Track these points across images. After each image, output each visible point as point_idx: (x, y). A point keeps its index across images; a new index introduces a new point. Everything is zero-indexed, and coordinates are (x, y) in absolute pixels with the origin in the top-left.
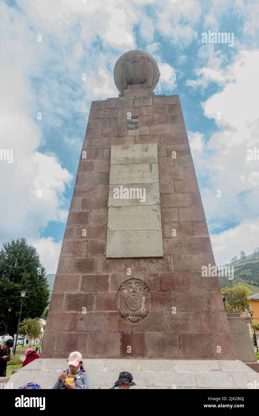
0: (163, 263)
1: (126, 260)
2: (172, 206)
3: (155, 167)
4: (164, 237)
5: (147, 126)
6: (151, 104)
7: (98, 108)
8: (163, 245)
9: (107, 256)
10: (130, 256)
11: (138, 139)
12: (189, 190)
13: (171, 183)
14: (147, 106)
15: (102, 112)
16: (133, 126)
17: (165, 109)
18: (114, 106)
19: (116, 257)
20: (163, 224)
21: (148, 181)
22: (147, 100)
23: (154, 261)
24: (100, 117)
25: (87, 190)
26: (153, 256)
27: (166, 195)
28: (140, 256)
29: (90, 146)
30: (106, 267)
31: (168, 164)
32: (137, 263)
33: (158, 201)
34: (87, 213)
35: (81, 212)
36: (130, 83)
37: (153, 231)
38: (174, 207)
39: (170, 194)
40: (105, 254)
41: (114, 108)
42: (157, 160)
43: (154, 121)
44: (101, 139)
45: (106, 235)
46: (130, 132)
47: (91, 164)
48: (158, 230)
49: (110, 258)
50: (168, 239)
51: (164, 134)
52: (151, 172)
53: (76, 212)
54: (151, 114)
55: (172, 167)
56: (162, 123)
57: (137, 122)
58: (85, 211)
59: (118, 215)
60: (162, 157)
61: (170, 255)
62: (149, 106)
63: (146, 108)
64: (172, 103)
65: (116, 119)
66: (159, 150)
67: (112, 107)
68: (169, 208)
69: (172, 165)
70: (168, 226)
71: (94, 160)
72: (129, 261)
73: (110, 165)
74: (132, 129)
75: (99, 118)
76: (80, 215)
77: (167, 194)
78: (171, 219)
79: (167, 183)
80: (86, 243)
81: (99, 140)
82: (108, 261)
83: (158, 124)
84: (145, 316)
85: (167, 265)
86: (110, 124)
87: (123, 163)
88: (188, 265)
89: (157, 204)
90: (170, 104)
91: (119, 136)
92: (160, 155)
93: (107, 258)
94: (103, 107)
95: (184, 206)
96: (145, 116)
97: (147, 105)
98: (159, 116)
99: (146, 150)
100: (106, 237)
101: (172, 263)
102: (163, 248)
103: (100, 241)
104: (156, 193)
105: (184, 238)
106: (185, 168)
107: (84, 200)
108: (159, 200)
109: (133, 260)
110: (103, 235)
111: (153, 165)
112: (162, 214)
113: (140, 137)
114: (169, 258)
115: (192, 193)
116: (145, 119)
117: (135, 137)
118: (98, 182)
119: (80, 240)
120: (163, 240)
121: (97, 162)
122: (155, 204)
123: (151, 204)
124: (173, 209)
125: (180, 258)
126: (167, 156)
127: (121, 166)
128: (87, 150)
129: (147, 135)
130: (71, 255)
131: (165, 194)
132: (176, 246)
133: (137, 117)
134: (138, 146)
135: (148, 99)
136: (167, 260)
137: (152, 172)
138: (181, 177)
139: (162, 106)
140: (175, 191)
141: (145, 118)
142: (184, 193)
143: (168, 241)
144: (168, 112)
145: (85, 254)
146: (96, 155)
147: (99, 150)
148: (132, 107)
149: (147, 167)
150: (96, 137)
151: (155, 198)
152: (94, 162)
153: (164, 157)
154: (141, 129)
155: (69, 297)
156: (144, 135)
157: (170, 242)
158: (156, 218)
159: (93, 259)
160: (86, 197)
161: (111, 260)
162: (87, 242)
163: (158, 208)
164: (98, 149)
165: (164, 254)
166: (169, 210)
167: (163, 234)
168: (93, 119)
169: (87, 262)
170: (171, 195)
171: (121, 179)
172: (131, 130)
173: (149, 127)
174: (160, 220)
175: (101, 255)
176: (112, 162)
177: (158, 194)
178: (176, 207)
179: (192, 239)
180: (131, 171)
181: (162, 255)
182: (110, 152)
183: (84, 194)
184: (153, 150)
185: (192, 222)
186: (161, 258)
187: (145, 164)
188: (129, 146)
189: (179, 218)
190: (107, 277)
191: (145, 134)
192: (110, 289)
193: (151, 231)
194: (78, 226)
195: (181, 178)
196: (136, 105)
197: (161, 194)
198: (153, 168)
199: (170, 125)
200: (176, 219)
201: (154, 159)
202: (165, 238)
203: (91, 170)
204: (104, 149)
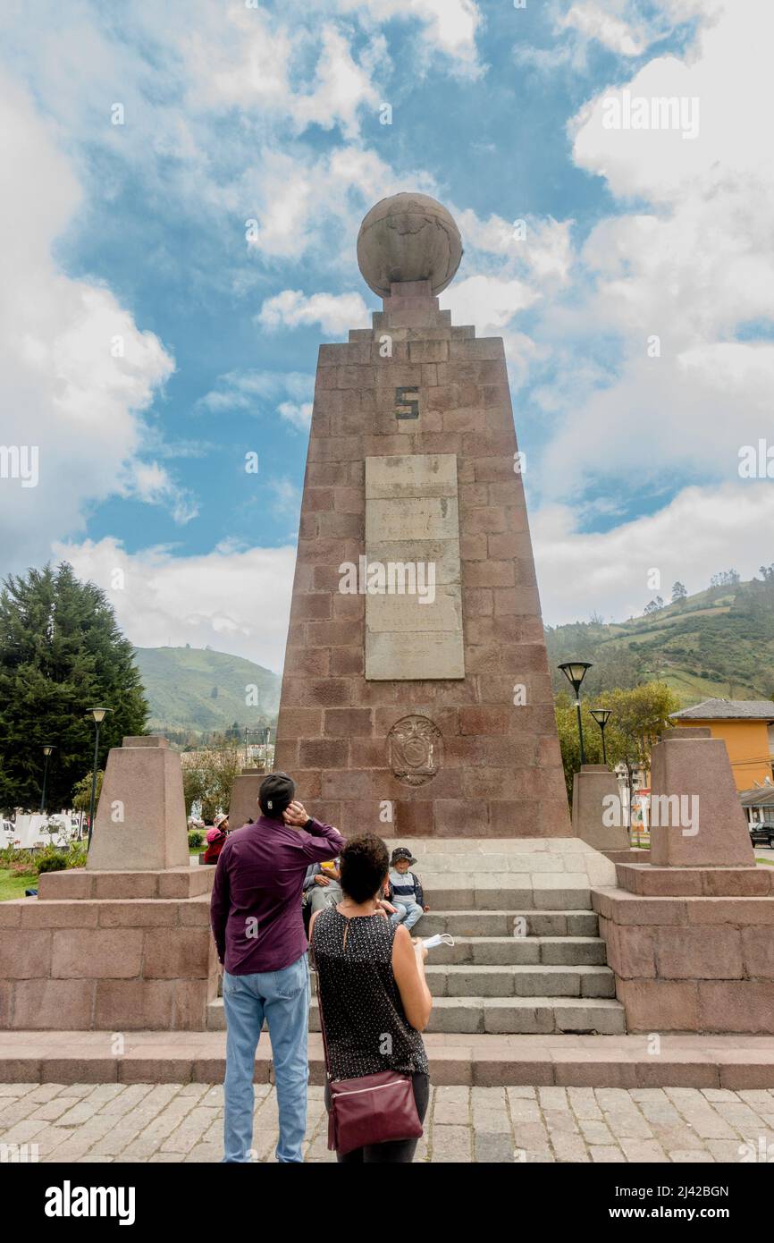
0: (464, 689)
1: (400, 684)
2: (483, 585)
3: (452, 505)
4: (467, 643)
5: (435, 412)
6: (445, 359)
7: (334, 364)
8: (465, 658)
9: (367, 678)
10: (407, 678)
11: (417, 441)
12: (515, 555)
13: (482, 540)
14: (436, 363)
15: (342, 373)
16: (408, 410)
17: (474, 373)
18: (367, 361)
19: (382, 679)
20: (466, 619)
21: (439, 535)
22: (437, 346)
23: (449, 685)
24: (340, 386)
25: (323, 549)
26: (448, 677)
27: (470, 564)
28: (425, 678)
29: (323, 454)
30: (367, 696)
31: (477, 499)
32: (419, 688)
33: (457, 575)
34: (326, 596)
35: (315, 595)
36: (396, 278)
37: (448, 633)
38: (485, 588)
39: (479, 561)
40: (363, 673)
41: (368, 365)
42: (456, 492)
43: (450, 400)
44: (343, 439)
45: (364, 638)
46: (403, 425)
47: (328, 494)
48: (457, 631)
49: (373, 681)
50: (474, 647)
51: (469, 430)
52: (444, 516)
53: (306, 594)
54: (445, 382)
55: (484, 505)
56: (467, 405)
57: (416, 402)
58: (322, 592)
59: (384, 602)
60: (465, 483)
61: (476, 675)
62: (440, 363)
63: (433, 366)
64: (490, 358)
65: (372, 391)
66: (459, 468)
67: (362, 362)
68: (477, 589)
69: (485, 502)
70: (473, 623)
71: (331, 487)
72: (406, 685)
73: (364, 499)
74: (405, 417)
75: (337, 389)
76: (314, 600)
77: (474, 562)
78: (481, 611)
79: (474, 539)
80: (328, 653)
81: (339, 440)
82: (369, 686)
83: (460, 406)
84: (434, 775)
85: (470, 693)
86: (361, 403)
87: (391, 496)
88: (506, 693)
89: (455, 582)
90: (486, 359)
91: (380, 434)
92: (463, 480)
93: (367, 681)
94: (344, 361)
95: (504, 585)
96: (432, 387)
97: (437, 360)
98: (460, 389)
99: (435, 469)
100: (364, 642)
101: (479, 689)
102: (465, 663)
103: (354, 650)
104: (454, 561)
105: (501, 645)
106: (509, 508)
107: (318, 570)
108: (459, 575)
109: (412, 684)
110: (358, 639)
111: (448, 502)
112: (464, 601)
113: (423, 438)
114: (474, 679)
115: (519, 560)
116: (433, 394)
117: (412, 436)
118: (343, 535)
119: (318, 647)
120: (465, 649)
121: (341, 491)
122: (451, 583)
123: (445, 581)
124: (484, 592)
125: (492, 681)
126: (476, 481)
127: (387, 502)
128: (318, 462)
129: (436, 433)
130: (302, 673)
131: (469, 561)
132: (488, 660)
133: (416, 388)
134: (419, 460)
135: (439, 343)
136: (470, 684)
137: (447, 517)
138: (502, 527)
139: (467, 363)
140: (489, 557)
141: (431, 390)
142: (505, 560)
143: (472, 651)
144: (479, 378)
145: (327, 673)
146: (336, 476)
147: (342, 464)
148: (406, 365)
149: (436, 504)
150: (332, 434)
151: (452, 570)
152: (332, 491)
153: (469, 483)
154: (424, 418)
155: (306, 745)
156: (431, 433)
157: (477, 652)
158: (453, 609)
159: (342, 682)
160: (322, 565)
161: (374, 684)
162: (330, 651)
163: (456, 589)
164: (338, 462)
165: (466, 674)
166: (477, 594)
167: (466, 639)
168: (324, 389)
169: (332, 687)
170: (481, 565)
171: (387, 531)
172: (404, 421)
173: (441, 413)
174: (460, 615)
175: (356, 674)
176: (370, 493)
177: (458, 562)
178: (490, 588)
179: (516, 647)
180: (405, 514)
181: (463, 676)
182: (364, 469)
183: (318, 559)
184: (447, 470)
185: (518, 616)
186: (461, 680)
187: (432, 500)
188: (401, 459)
189: (494, 609)
190: (369, 711)
191: (432, 430)
192: (374, 733)
193: (444, 633)
194: (311, 621)
195: (501, 530)
196: (414, 360)
197: (462, 561)
198: (449, 509)
199: (482, 412)
200: (488, 611)
201: (450, 490)
202: (468, 646)
203: (329, 509)
204: (350, 462)
